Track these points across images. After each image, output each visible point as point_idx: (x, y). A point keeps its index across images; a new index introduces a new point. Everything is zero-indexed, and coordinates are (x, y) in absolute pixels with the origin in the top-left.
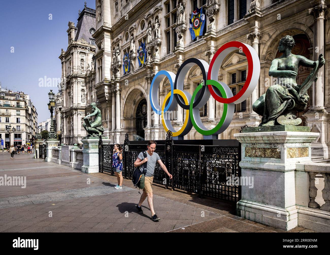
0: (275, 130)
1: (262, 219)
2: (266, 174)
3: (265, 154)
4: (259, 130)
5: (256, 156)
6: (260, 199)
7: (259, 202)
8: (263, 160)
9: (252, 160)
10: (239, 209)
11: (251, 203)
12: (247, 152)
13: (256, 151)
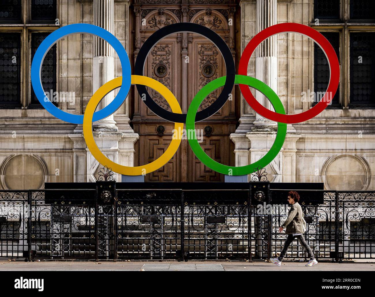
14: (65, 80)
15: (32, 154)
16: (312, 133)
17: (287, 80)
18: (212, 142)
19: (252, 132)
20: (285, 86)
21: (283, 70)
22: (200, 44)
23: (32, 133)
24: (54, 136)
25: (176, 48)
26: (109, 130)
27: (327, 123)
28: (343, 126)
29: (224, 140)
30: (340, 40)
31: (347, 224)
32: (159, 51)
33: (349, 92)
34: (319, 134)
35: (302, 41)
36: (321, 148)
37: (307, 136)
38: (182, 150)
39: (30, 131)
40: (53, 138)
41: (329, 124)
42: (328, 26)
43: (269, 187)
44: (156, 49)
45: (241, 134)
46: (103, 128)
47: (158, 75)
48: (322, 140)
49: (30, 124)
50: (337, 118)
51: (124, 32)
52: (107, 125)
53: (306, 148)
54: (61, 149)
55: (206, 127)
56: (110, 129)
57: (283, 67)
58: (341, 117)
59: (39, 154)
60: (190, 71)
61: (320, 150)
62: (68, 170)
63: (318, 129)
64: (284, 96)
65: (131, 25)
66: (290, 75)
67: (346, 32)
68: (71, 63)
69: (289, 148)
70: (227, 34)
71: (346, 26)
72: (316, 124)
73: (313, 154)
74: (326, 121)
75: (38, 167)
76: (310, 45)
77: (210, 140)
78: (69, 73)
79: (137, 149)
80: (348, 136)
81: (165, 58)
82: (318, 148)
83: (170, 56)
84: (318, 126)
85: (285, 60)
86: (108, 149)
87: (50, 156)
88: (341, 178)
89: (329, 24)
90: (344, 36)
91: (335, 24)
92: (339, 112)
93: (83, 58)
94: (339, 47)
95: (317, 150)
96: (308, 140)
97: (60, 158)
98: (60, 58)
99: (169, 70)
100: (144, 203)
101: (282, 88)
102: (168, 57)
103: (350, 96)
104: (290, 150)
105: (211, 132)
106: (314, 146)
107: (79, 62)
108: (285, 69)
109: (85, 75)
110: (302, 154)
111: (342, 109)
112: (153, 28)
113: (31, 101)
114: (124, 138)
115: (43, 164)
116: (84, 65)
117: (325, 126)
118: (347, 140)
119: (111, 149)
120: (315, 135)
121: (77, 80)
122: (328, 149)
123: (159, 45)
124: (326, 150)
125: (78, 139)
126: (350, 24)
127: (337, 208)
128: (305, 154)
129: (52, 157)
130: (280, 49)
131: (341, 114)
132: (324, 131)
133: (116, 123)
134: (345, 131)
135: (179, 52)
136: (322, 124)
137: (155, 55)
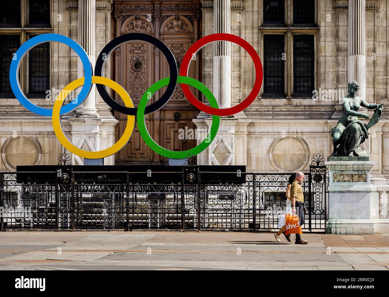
0: (361, 160)
1: (353, 231)
2: (354, 195)
3: (352, 179)
4: (346, 160)
5: (345, 181)
6: (348, 216)
7: (348, 218)
8: (351, 184)
9: (341, 184)
10: (329, 227)
11: (340, 220)
12: (335, 178)
13: (344, 177)
14: (56, 75)
15: (28, 136)
16: (261, 119)
17: (240, 74)
18: (180, 125)
19: (209, 118)
20: (238, 80)
21: (236, 66)
22: (170, 44)
23: (28, 119)
24: (47, 121)
25: (150, 47)
26: (91, 117)
27: (273, 110)
28: (286, 113)
29: (190, 124)
30: (285, 41)
31: (262, 201)
32: (136, 50)
33: (293, 84)
34: (266, 119)
35: (253, 42)
36: (268, 131)
37: (256, 121)
38: (155, 132)
39: (26, 117)
40: (45, 123)
41: (275, 111)
42: (274, 29)
43: (198, 170)
44: (133, 48)
45: (201, 120)
46: (86, 115)
47: (135, 69)
48: (269, 125)
49: (27, 111)
50: (281, 106)
51: (105, 34)
52: (89, 112)
53: (256, 131)
54: (52, 132)
55: (175, 113)
56: (91, 115)
57: (237, 63)
58: (285, 105)
59: (34, 136)
60: (161, 67)
61: (267, 132)
62: (58, 149)
63: (265, 115)
64: (237, 87)
65: (112, 28)
66: (242, 70)
67: (289, 35)
68: (61, 60)
69: (241, 131)
70: (192, 36)
71: (289, 30)
72: (264, 111)
73: (262, 136)
74: (273, 109)
75: (33, 147)
76: (259, 45)
77: (179, 124)
78: (59, 68)
79: (117, 132)
80: (291, 121)
81: (141, 55)
82: (266, 131)
83: (145, 53)
84: (266, 113)
85: (238, 58)
86: (90, 132)
87: (43, 137)
88: (285, 156)
89: (275, 28)
90: (288, 38)
91: (280, 28)
92: (284, 101)
93: (70, 57)
94: (284, 47)
95: (265, 132)
96: (258, 125)
97: (51, 139)
98: (52, 56)
99: (144, 66)
100: (96, 183)
101: (236, 81)
102: (143, 55)
103: (294, 88)
104: (242, 133)
105: (179, 117)
106: (262, 130)
107: (67, 60)
108: (238, 65)
109: (72, 70)
110: (252, 136)
111: (286, 98)
112: (131, 31)
113: (29, 91)
114: (104, 123)
115: (37, 144)
116: (72, 62)
117: (271, 113)
118: (290, 125)
119: (92, 132)
120: (263, 120)
121: (66, 74)
122: (274, 131)
123: (136, 45)
124: (272, 132)
125: (65, 123)
126: (292, 28)
127: (254, 187)
128: (255, 136)
129: (45, 139)
130: (234, 49)
131: (285, 103)
132: (271, 117)
133: (97, 110)
134: (288, 117)
135: (153, 50)
136: (270, 111)
137: (132, 53)
